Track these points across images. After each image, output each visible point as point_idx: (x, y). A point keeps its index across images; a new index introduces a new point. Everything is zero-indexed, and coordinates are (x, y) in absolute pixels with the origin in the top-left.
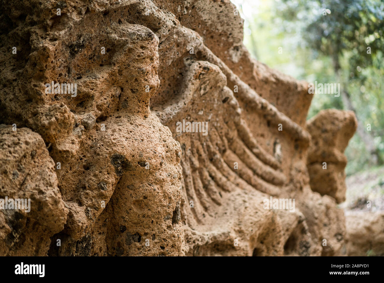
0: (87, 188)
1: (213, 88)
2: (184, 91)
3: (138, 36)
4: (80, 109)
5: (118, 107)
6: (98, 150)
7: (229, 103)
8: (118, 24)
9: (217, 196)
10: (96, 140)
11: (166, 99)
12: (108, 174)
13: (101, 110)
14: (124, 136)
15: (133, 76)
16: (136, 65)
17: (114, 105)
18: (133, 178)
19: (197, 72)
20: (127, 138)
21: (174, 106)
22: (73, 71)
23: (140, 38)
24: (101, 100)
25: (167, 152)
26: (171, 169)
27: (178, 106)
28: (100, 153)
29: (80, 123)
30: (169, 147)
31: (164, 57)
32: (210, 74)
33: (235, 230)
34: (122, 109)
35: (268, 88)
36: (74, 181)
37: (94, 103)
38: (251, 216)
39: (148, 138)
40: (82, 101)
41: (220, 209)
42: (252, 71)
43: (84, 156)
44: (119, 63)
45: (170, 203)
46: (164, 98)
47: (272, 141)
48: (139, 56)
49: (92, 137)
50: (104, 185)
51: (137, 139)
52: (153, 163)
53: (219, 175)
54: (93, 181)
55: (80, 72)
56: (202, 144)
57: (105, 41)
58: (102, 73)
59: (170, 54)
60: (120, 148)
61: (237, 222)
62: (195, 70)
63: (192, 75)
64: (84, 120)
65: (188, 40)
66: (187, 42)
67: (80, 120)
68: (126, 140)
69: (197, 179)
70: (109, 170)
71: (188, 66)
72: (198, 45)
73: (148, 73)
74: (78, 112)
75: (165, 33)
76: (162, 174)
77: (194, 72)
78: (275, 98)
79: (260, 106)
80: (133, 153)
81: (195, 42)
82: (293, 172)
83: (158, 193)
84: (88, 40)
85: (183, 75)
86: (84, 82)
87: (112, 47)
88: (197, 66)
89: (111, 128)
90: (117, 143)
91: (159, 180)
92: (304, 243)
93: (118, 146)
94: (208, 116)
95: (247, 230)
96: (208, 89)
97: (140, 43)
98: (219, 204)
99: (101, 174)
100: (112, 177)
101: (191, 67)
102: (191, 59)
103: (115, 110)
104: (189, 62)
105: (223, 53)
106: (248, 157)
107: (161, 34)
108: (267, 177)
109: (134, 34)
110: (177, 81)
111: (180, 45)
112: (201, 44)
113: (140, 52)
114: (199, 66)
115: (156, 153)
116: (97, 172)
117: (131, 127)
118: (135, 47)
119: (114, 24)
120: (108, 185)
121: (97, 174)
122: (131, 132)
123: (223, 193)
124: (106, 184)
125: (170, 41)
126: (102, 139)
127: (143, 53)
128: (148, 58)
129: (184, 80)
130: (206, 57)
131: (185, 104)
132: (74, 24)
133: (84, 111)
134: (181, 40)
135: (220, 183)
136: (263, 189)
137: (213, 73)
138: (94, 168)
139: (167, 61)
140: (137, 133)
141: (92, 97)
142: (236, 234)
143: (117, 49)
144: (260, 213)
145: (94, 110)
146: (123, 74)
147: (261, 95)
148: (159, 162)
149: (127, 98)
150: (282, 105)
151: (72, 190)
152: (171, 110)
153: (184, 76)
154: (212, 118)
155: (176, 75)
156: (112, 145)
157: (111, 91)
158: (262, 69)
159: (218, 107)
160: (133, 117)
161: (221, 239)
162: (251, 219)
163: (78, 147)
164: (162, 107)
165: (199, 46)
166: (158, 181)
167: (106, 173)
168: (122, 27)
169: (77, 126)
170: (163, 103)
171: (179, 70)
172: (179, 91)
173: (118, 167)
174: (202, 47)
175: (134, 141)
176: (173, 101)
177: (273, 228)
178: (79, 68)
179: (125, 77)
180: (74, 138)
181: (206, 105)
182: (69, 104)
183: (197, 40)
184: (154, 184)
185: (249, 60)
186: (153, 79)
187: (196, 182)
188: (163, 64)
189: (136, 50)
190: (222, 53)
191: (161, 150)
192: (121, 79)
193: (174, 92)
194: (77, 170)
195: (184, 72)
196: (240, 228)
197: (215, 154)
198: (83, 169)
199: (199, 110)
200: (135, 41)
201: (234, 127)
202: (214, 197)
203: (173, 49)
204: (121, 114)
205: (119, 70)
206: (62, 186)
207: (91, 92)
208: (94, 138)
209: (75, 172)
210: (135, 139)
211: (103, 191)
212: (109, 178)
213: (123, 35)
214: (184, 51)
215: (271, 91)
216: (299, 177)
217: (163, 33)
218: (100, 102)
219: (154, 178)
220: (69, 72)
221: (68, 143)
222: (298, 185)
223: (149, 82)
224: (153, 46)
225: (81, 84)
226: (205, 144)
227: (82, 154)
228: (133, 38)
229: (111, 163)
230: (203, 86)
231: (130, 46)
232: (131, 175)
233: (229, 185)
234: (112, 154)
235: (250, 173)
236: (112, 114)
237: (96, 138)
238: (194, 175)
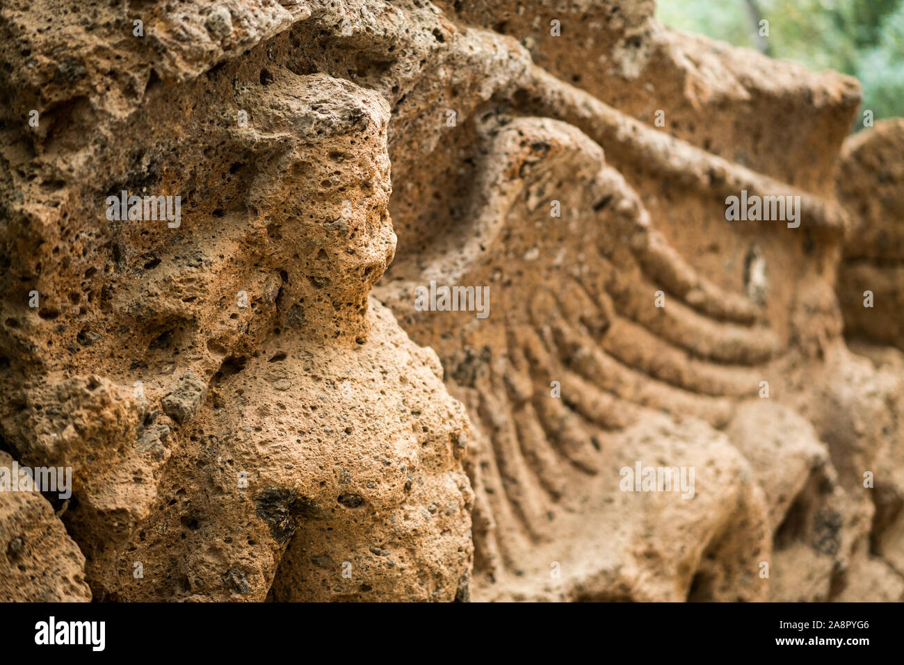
0: (194, 586)
1: (565, 184)
2: (479, 212)
3: (320, 126)
4: (161, 355)
5: (278, 323)
6: (218, 478)
7: (613, 209)
8: (261, 88)
9: (587, 453)
10: (214, 439)
11: (428, 234)
12: (251, 543)
13: (223, 351)
14: (292, 429)
15: (311, 245)
16: (317, 209)
17: (263, 323)
18: (327, 538)
19: (513, 160)
20: (302, 433)
21: (452, 259)
22: (131, 251)
23: (328, 131)
24: (222, 323)
25: (424, 444)
26: (440, 489)
27: (463, 259)
28: (224, 486)
29: (160, 409)
30: (431, 429)
31: (415, 135)
32: (552, 157)
33: (635, 555)
34: (286, 329)
35: (726, 118)
36: (157, 567)
37: (199, 337)
38: (679, 507)
39: (364, 421)
40: (164, 330)
41: (595, 486)
42: (681, 88)
43: (182, 492)
44: (268, 206)
45: (438, 588)
46: (422, 234)
47: (741, 255)
48: (326, 184)
49: (201, 432)
50: (240, 577)
51: (332, 431)
52: (383, 495)
53: (590, 395)
54: (207, 566)
55: (154, 248)
56: (540, 332)
57: (223, 146)
58: (220, 243)
59: (430, 121)
60: (279, 471)
61: (640, 529)
62: (507, 154)
63: (500, 168)
64: (170, 397)
65: (484, 71)
66: (479, 76)
67: (157, 403)
68: (299, 441)
69: (527, 427)
70: (253, 534)
71: (488, 137)
72: (516, 75)
73: (356, 230)
74: (156, 366)
75: (411, 73)
76: (411, 515)
77: (505, 159)
78: (748, 140)
79: (705, 180)
80: (322, 475)
81: (507, 71)
82: (800, 318)
83: (402, 570)
84: (165, 156)
85: (474, 165)
86: (164, 280)
87: (245, 158)
88: (514, 140)
89: (254, 403)
90: (273, 457)
91: (404, 535)
92: (827, 519)
93: (274, 465)
94: (553, 256)
95: (669, 549)
96: (550, 189)
97: (329, 145)
98: (591, 472)
99: (229, 546)
100: (262, 551)
101: (496, 141)
102: (498, 113)
103: (269, 332)
104: (492, 123)
105: (597, 62)
106: (674, 322)
107: (399, 78)
108: (726, 354)
109: (307, 118)
110: (457, 182)
111: (460, 91)
112: (524, 70)
113: (329, 171)
114: (519, 139)
115: (389, 464)
116: (218, 540)
117: (314, 391)
118: (313, 158)
119: (246, 91)
120: (251, 577)
121: (218, 547)
122: (313, 408)
123: (604, 438)
124: (247, 573)
125: (429, 90)
126: (230, 440)
127: (338, 173)
128: (353, 186)
129: (477, 180)
130: (543, 100)
131: (483, 249)
132: (112, 130)
133: (173, 363)
134: (462, 76)
135: (595, 413)
136: (716, 388)
137: (561, 153)
138: (210, 529)
139: (424, 142)
140: (331, 410)
141: (193, 323)
142: (638, 564)
143: (259, 165)
144: (705, 498)
145: (201, 358)
146: (284, 236)
147: (707, 146)
148: (399, 485)
149: (302, 301)
150: (769, 150)
151: (151, 593)
152: (443, 272)
153: (477, 169)
154: (567, 257)
155: (453, 167)
156: (257, 463)
157: (250, 289)
158: (712, 69)
159: (583, 224)
160: (321, 353)
161: (598, 588)
162: (680, 517)
163: (153, 492)
164: (419, 262)
165: (519, 78)
166: (400, 538)
167: (245, 543)
168: (270, 95)
169: (147, 420)
170: (420, 247)
171: (462, 153)
172: (465, 211)
173: (279, 522)
174: (529, 78)
175: (324, 437)
176: (450, 240)
177: (740, 519)
178: (147, 237)
179: (288, 244)
180: (139, 464)
181: (545, 231)
182: (126, 348)
183: (511, 62)
184: (389, 547)
185: (672, 63)
186: (375, 241)
187: (525, 433)
188: (412, 155)
189: (317, 165)
190: (591, 65)
191: (405, 447)
192: (279, 250)
193: (452, 212)
194: (163, 535)
195: (479, 155)
196: (651, 545)
197: (576, 347)
198: (181, 529)
199: (526, 249)
200: (312, 140)
201: (631, 260)
202: (578, 456)
203: (439, 106)
204: (285, 347)
205: (271, 228)
206: (121, 590)
207: (187, 309)
208: (207, 434)
209: (158, 541)
210: (325, 431)
211: (238, 596)
212: (254, 557)
213: (274, 124)
214: (473, 104)
215: (737, 125)
216: (816, 326)
217: (404, 76)
218: (217, 330)
219: (387, 530)
220: (117, 255)
221: (123, 483)
222: (813, 349)
223: (360, 257)
224: (367, 149)
225: (156, 290)
226: (547, 330)
227: (174, 487)
228: (306, 131)
229: (259, 515)
230: (534, 189)
231: (297, 156)
232: (322, 529)
233: (621, 411)
234: (259, 491)
235: (678, 359)
236: (259, 348)
237: (214, 433)
238: (519, 417)
